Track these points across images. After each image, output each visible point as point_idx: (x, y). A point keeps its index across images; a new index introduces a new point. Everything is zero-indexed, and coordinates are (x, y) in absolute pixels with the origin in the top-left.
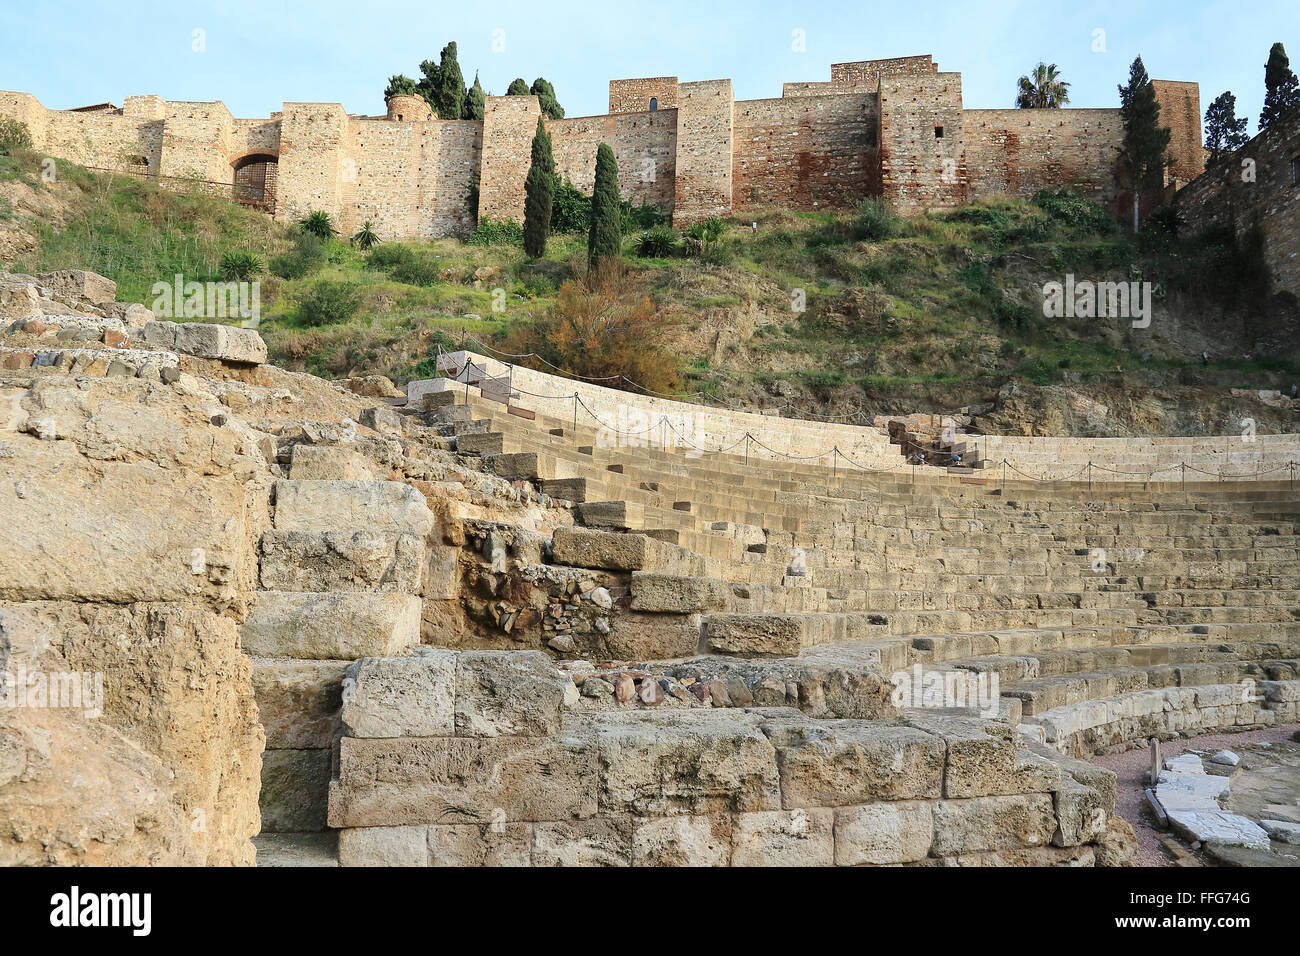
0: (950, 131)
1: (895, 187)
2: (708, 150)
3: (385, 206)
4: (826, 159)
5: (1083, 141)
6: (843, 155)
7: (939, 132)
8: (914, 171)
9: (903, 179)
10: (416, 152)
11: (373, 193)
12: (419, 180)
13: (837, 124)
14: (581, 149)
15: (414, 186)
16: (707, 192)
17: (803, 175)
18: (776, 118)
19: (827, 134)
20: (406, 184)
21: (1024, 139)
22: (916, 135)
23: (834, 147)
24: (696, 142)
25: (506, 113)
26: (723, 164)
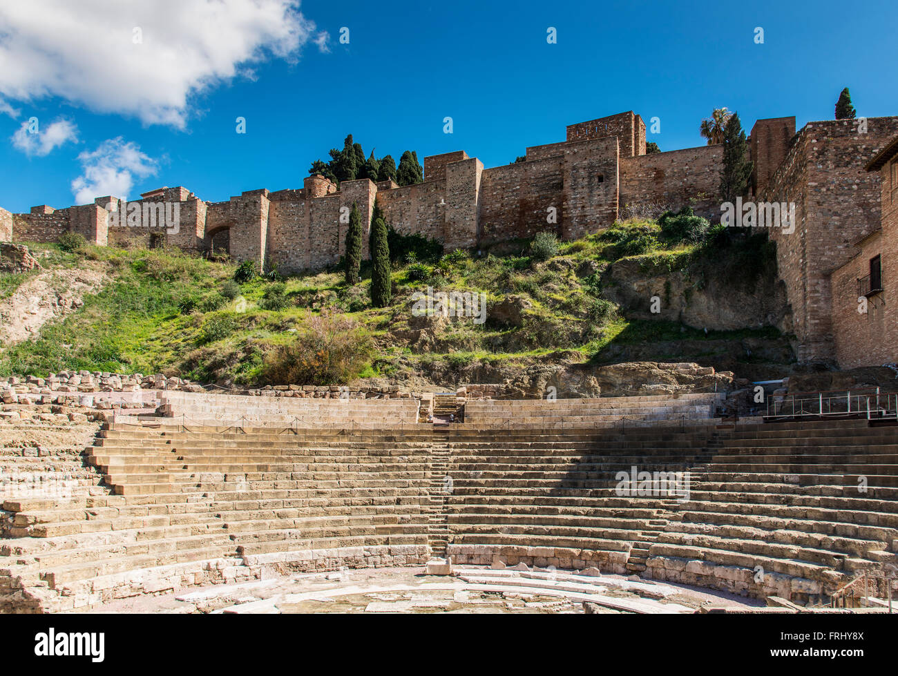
0: (607, 177)
1: (571, 218)
2: (463, 204)
3: (292, 251)
4: (536, 203)
5: (711, 168)
6: (546, 198)
7: (601, 179)
8: (583, 207)
9: (575, 213)
10: (306, 218)
11: (285, 244)
12: (310, 234)
13: (544, 177)
14: (398, 208)
15: (307, 238)
16: (463, 230)
17: (522, 213)
18: (507, 178)
19: (537, 186)
20: (303, 238)
21: (668, 172)
22: (585, 182)
23: (541, 193)
24: (457, 201)
25: (352, 191)
26: (472, 213)
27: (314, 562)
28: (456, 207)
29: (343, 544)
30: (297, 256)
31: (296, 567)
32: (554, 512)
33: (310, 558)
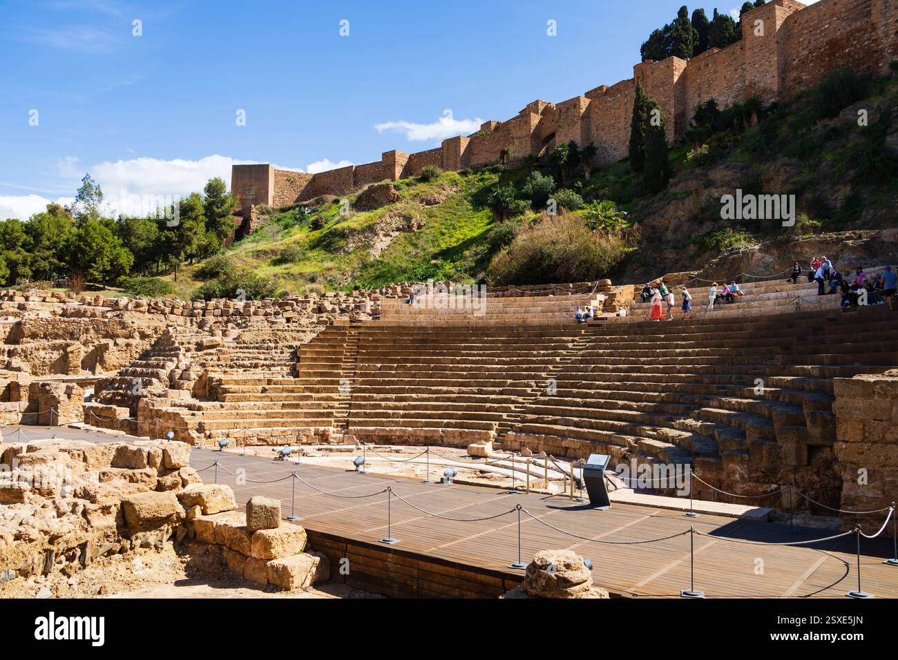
2: (763, 61)
3: (610, 145)
4: (847, 39)
16: (765, 91)
17: (832, 56)
19: (848, 19)
24: (756, 58)
25: (658, 73)
26: (773, 69)
27: (400, 437)
28: (757, 66)
29: (427, 424)
30: (615, 149)
31: (386, 440)
32: (614, 406)
33: (398, 434)
